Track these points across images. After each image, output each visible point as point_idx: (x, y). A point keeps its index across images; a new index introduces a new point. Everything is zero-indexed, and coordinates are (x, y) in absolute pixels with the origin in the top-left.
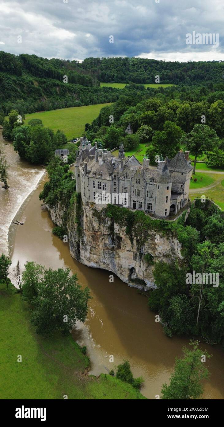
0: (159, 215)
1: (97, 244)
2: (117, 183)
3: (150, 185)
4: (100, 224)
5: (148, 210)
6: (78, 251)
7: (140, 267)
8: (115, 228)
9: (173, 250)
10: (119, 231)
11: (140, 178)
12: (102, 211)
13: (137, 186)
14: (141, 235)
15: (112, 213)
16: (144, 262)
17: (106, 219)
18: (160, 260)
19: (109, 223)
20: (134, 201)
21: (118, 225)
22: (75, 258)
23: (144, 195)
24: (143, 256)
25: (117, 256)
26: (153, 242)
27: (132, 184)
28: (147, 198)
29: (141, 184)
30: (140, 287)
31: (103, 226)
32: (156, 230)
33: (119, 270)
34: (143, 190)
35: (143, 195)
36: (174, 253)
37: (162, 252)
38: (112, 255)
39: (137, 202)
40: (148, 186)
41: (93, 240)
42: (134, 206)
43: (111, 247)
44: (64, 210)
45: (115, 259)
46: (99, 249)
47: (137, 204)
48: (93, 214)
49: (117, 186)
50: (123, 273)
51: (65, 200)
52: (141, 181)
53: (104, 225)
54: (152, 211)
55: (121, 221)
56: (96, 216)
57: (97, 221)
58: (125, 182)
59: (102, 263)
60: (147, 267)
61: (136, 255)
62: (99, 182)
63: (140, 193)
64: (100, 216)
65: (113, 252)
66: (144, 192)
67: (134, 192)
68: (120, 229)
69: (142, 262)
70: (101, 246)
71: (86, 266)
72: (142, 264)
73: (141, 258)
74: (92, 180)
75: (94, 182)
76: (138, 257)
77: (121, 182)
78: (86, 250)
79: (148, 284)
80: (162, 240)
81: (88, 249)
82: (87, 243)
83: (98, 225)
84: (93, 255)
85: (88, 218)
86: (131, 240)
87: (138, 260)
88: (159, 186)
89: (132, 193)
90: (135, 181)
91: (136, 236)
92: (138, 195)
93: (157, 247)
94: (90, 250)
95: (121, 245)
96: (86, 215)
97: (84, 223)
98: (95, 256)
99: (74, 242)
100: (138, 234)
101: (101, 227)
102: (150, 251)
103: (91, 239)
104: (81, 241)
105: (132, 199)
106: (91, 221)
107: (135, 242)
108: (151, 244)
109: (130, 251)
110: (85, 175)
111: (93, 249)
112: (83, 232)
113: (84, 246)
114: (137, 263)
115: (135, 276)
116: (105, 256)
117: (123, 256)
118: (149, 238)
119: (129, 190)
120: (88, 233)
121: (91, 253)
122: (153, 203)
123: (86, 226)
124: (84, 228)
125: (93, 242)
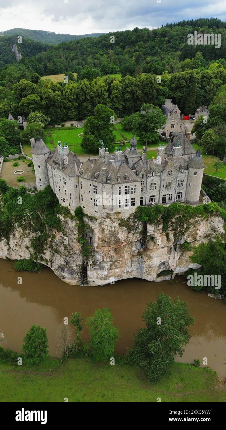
0: (194, 201)
1: (121, 256)
2: (145, 182)
3: (182, 174)
4: (129, 233)
5: (177, 199)
6: (82, 275)
7: (174, 258)
8: (148, 230)
9: (213, 228)
10: (154, 231)
11: (172, 170)
12: (129, 218)
13: (168, 179)
14: (183, 227)
15: (147, 216)
16: (178, 251)
17: (136, 224)
18: (200, 243)
19: (140, 228)
20: (163, 195)
21: (154, 225)
22: (78, 285)
23: (175, 186)
24: (178, 246)
25: (146, 258)
26: (194, 229)
27: (163, 178)
28: (178, 188)
29: (173, 175)
30: (168, 278)
31: (133, 234)
32: (200, 215)
33: (147, 271)
34: (175, 180)
35: (173, 186)
36: (215, 231)
37: (202, 235)
38: (140, 260)
39: (168, 194)
40: (179, 175)
41: (116, 254)
42: (164, 200)
43: (136, 252)
44: (31, 236)
45: (144, 263)
46: (124, 261)
47: (167, 197)
48: (120, 224)
49: (145, 184)
50: (151, 273)
51: (30, 223)
52: (173, 173)
53: (134, 232)
54: (182, 199)
55: (157, 220)
56: (124, 225)
57: (125, 231)
58: (154, 178)
59: (126, 274)
60: (182, 255)
61: (171, 248)
62: (126, 187)
63: (171, 185)
64: (128, 224)
65: (142, 257)
66: (175, 182)
67: (165, 186)
68: (156, 229)
69: (176, 252)
70: (126, 256)
71: (99, 286)
72: (176, 255)
73: (175, 249)
74: (117, 186)
75: (120, 188)
76: (173, 249)
77: (150, 179)
78: (101, 269)
79: (177, 271)
80: (202, 223)
81: (106, 266)
82: (103, 261)
83: (126, 234)
84: (113, 270)
85: (106, 232)
86: (167, 236)
87: (172, 252)
88: (195, 173)
89: (162, 188)
90: (166, 174)
91: (175, 229)
92: (168, 188)
93: (198, 232)
94: (110, 266)
95: (151, 245)
96: (101, 230)
97: (97, 240)
98: (117, 270)
99: (75, 267)
100: (177, 228)
101: (130, 236)
102: (188, 239)
103: (112, 253)
104: (91, 262)
105: (162, 194)
106: (114, 234)
107: (171, 236)
108: (192, 231)
109: (163, 247)
110: (106, 183)
111: (116, 263)
112: (94, 251)
113: (97, 265)
114: (172, 255)
115: (161, 269)
116: (133, 264)
117: (156, 256)
118: (192, 226)
119: (158, 186)
120: (105, 249)
121: (110, 269)
122: (183, 191)
123: (100, 242)
124: (96, 245)
125: (116, 256)
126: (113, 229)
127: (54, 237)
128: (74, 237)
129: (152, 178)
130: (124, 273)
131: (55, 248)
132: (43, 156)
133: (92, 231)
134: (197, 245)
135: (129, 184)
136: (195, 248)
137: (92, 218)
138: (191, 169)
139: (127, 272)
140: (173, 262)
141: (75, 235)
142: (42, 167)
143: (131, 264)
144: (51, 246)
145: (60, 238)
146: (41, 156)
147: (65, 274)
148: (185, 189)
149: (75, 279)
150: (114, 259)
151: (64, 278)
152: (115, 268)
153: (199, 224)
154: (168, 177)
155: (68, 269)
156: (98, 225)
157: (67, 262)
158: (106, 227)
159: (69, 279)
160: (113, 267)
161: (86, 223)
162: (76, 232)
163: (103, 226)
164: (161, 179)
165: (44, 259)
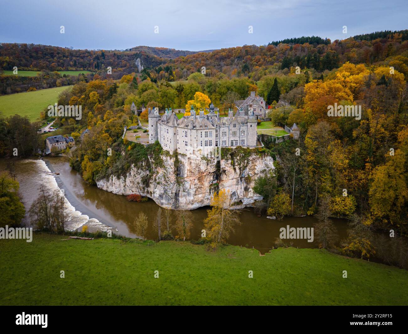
0: (252, 145)
1: (202, 184)
2: (218, 130)
3: (243, 127)
5: (242, 145)
6: (175, 201)
7: (241, 189)
8: (221, 164)
9: (266, 165)
10: (225, 165)
11: (236, 123)
12: (208, 155)
13: (234, 129)
14: (244, 162)
16: (244, 183)
17: (213, 159)
18: (258, 176)
19: (215, 162)
20: (231, 141)
21: (225, 160)
22: (172, 209)
24: (243, 179)
25: (221, 187)
26: (253, 164)
27: (230, 129)
28: (241, 137)
29: (237, 127)
30: (239, 207)
32: (256, 154)
34: (239, 131)
35: (238, 135)
36: (268, 167)
37: (259, 170)
39: (234, 140)
40: (241, 127)
41: (199, 182)
42: (232, 143)
43: (214, 183)
46: (205, 188)
47: (234, 142)
48: (201, 159)
49: (218, 132)
52: (237, 125)
53: (211, 165)
55: (227, 157)
56: (204, 159)
57: (205, 163)
58: (225, 128)
59: (206, 200)
62: (205, 132)
63: (236, 134)
64: (207, 159)
68: (226, 163)
69: (242, 184)
70: (206, 184)
73: (241, 181)
74: (199, 131)
75: (201, 132)
76: (239, 181)
77: (222, 129)
78: (188, 195)
79: (245, 202)
80: (258, 161)
81: (192, 192)
82: (190, 188)
83: (206, 166)
84: (197, 196)
85: (193, 165)
86: (235, 169)
87: (239, 183)
88: (251, 126)
89: (230, 135)
90: (232, 126)
91: (239, 164)
92: (234, 136)
93: (256, 167)
94: (195, 192)
95: (224, 177)
96: (189, 163)
97: (186, 172)
98: (200, 196)
99: (170, 195)
100: (241, 163)
101: (209, 167)
102: (250, 173)
103: (196, 181)
104: (182, 189)
105: (231, 139)
106: (198, 166)
107: (238, 171)
108: (252, 166)
109: (233, 179)
110: (193, 129)
111: (199, 189)
112: (184, 181)
113: (186, 192)
114: (239, 186)
115: (234, 200)
116: (211, 191)
117: (228, 185)
118: (251, 162)
119: (227, 134)
120: (191, 178)
121: (195, 195)
122: (245, 139)
123: (189, 174)
124: (186, 176)
125: (199, 184)
126: (197, 162)
127: (158, 173)
128: (171, 170)
129: (223, 128)
130: (205, 199)
131: (158, 181)
132: (156, 118)
133: (184, 165)
134: (256, 178)
135: (207, 130)
136: (255, 180)
137: (184, 155)
138: (248, 124)
139: (208, 199)
140: (241, 192)
141: (172, 168)
142: (154, 126)
143: (210, 190)
144: (156, 180)
145: (162, 173)
146: (154, 119)
147: (164, 201)
148: (246, 137)
149: (170, 204)
150: (197, 186)
151: (162, 204)
152: (199, 194)
153: (256, 161)
154: (233, 128)
155: (166, 196)
156: (187, 160)
157: (165, 191)
158: (192, 161)
159: (166, 204)
160: (197, 193)
161: (179, 160)
162: (173, 166)
163: (190, 160)
164: (229, 129)
165: (149, 191)
